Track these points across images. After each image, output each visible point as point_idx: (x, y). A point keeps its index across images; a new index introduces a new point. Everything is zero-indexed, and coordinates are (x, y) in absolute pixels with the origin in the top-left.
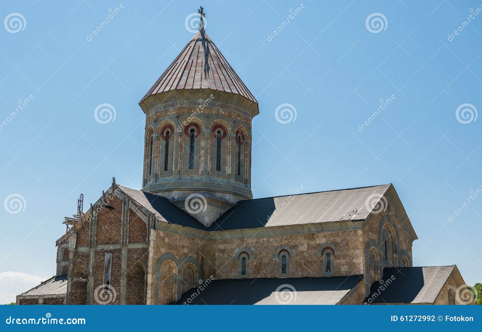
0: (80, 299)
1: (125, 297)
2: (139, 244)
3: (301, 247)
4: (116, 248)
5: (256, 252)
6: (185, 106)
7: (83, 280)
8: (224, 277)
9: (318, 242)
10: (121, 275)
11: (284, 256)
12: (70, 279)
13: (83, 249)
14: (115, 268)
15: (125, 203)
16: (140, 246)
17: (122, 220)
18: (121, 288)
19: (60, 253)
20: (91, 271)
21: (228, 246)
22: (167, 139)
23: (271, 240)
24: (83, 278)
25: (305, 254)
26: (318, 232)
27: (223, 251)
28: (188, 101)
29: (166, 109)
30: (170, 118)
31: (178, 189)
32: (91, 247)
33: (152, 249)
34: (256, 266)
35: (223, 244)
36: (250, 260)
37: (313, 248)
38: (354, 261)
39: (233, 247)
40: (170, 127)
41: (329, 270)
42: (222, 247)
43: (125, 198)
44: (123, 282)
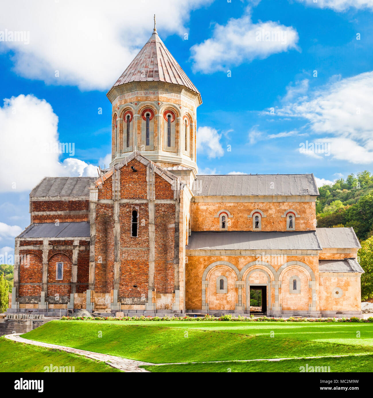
1: (154, 240)
2: (165, 200)
4: (142, 202)
6: (164, 95)
10: (149, 223)
11: (257, 217)
12: (93, 225)
13: (106, 201)
14: (142, 218)
15: (150, 168)
17: (147, 181)
18: (149, 233)
20: (116, 219)
22: (148, 120)
29: (147, 95)
32: (116, 200)
40: (151, 110)
43: (149, 164)
44: (152, 228)
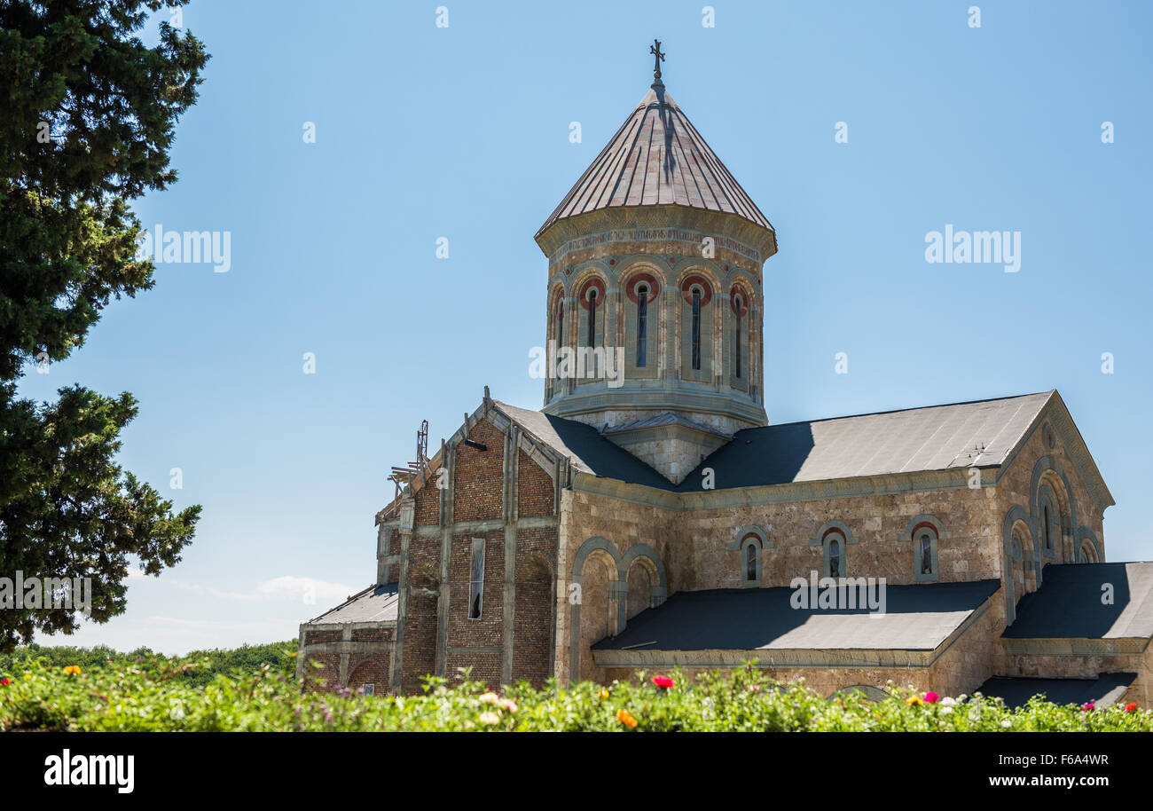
0: (425, 630)
1: (512, 627)
2: (538, 519)
3: (868, 522)
4: (493, 527)
5: (776, 535)
6: (627, 239)
7: (430, 592)
8: (712, 584)
9: (903, 511)
10: (504, 582)
11: (834, 542)
12: (403, 591)
13: (427, 531)
14: (492, 568)
15: (509, 437)
16: (541, 523)
17: (504, 471)
18: (504, 608)
19: (383, 539)
20: (444, 574)
21: (719, 523)
22: (592, 307)
23: (807, 509)
24: (429, 588)
25: (878, 536)
26: (904, 492)
27: (709, 533)
28: (632, 230)
29: (590, 247)
30: (597, 265)
31: (615, 408)
32: (443, 526)
33: (566, 530)
34: (776, 562)
35: (708, 517)
36: (765, 551)
37: (894, 524)
38: (980, 550)
39: (729, 525)
40: (598, 282)
41: (927, 571)
42: (706, 523)
43: (509, 427)
44: (509, 595)
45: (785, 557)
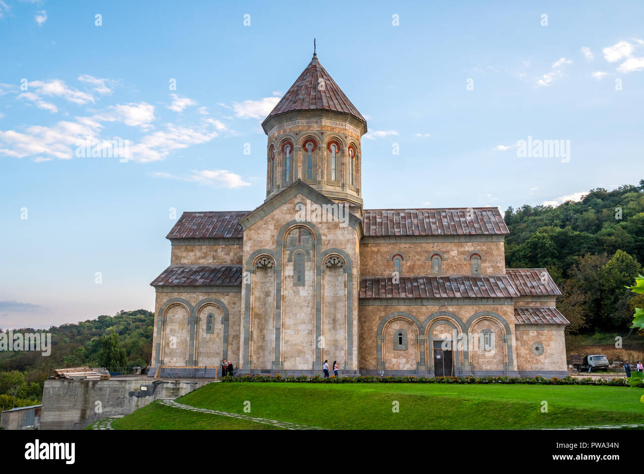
3: (451, 252)
9: (467, 249)
25: (456, 258)
29: (309, 124)
34: (409, 267)
36: (404, 261)
37: (463, 253)
38: (498, 264)
39: (386, 250)
45: (414, 265)
